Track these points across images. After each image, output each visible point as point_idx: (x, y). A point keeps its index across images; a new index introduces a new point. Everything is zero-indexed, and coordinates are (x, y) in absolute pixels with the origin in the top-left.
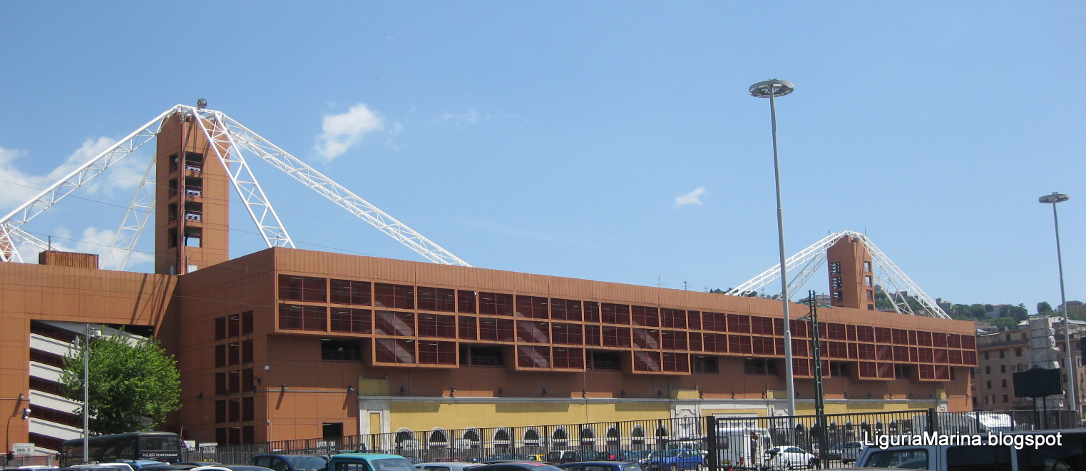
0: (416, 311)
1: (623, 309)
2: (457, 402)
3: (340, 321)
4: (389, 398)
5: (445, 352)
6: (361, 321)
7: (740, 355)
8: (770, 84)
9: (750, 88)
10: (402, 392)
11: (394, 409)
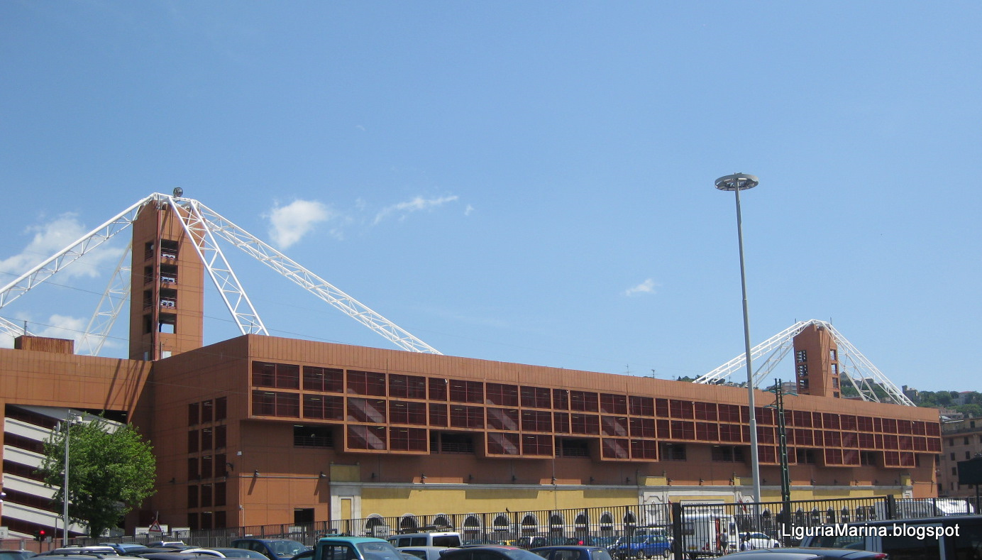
0: (388, 398)
1: (591, 397)
2: (427, 488)
3: (313, 407)
4: (360, 484)
5: (416, 439)
6: (334, 408)
7: (708, 442)
8: (736, 178)
9: (716, 182)
10: (373, 478)
11: (365, 495)
